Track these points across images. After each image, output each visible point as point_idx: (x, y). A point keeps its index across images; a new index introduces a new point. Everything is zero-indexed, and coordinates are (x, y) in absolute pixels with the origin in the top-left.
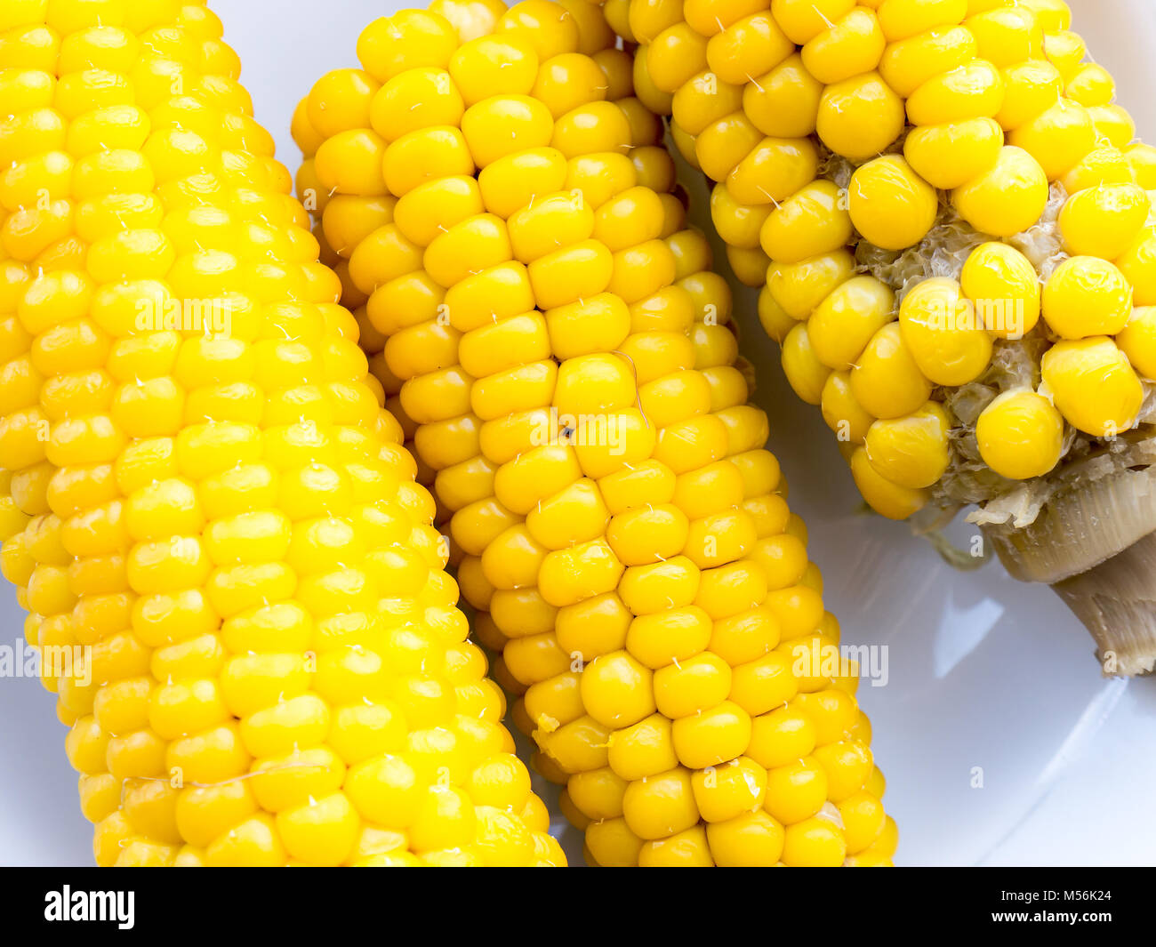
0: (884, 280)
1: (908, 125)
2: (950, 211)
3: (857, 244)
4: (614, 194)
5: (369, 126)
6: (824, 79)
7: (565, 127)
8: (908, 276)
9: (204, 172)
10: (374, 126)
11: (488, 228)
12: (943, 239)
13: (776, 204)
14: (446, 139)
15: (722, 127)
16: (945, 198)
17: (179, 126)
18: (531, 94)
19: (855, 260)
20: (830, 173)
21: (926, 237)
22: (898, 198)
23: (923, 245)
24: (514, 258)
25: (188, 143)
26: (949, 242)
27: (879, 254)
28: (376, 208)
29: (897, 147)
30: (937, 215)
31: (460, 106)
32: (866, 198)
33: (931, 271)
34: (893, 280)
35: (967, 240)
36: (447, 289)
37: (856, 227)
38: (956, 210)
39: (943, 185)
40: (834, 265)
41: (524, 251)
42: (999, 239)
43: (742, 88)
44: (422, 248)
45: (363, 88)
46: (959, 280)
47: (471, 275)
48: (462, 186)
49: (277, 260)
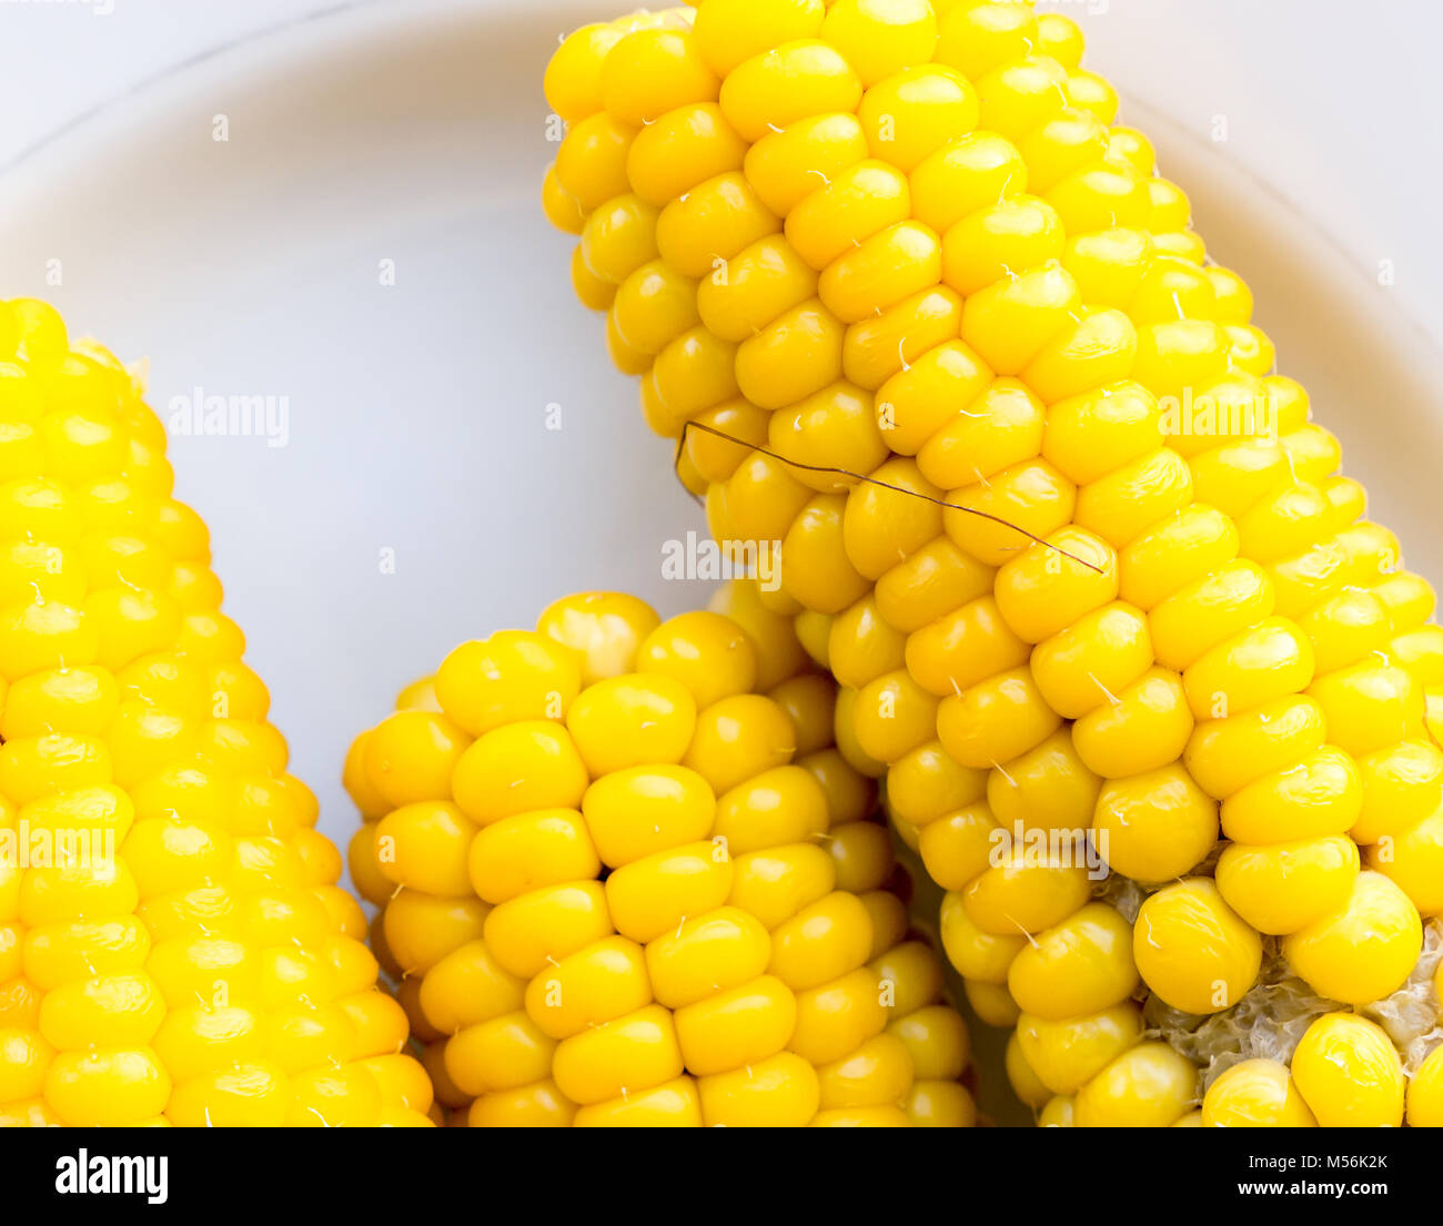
0: (1183, 1052)
1: (1223, 839)
2: (1280, 963)
3: (1145, 999)
4: (802, 908)
5: (448, 798)
6: (1102, 772)
7: (734, 807)
8: (1217, 1050)
9: (210, 884)
10: (456, 797)
11: (616, 961)
12: (1269, 1002)
13: (1029, 937)
14: (561, 827)
15: (957, 822)
16: (1273, 948)
17: (175, 815)
18: (684, 762)
19: (1143, 1021)
20: (1111, 895)
21: (1244, 999)
22: (1204, 951)
23: (1240, 1010)
24: (654, 1001)
25: (188, 841)
26: (1279, 1007)
27: (1177, 1017)
28: (460, 916)
29: (1206, 869)
30: (1261, 968)
31: (582, 779)
32: (1157, 946)
33: (1250, 1046)
34: (1197, 1052)
35: (1302, 1005)
36: (559, 1041)
37: (1145, 978)
38: (1288, 964)
39: (1271, 930)
40: (1111, 1028)
41: (669, 995)
42: (1348, 1008)
43: (986, 773)
44: (524, 982)
45: (443, 743)
46: (1288, 1064)
47: (590, 1028)
48: (582, 898)
49: (313, 1008)
